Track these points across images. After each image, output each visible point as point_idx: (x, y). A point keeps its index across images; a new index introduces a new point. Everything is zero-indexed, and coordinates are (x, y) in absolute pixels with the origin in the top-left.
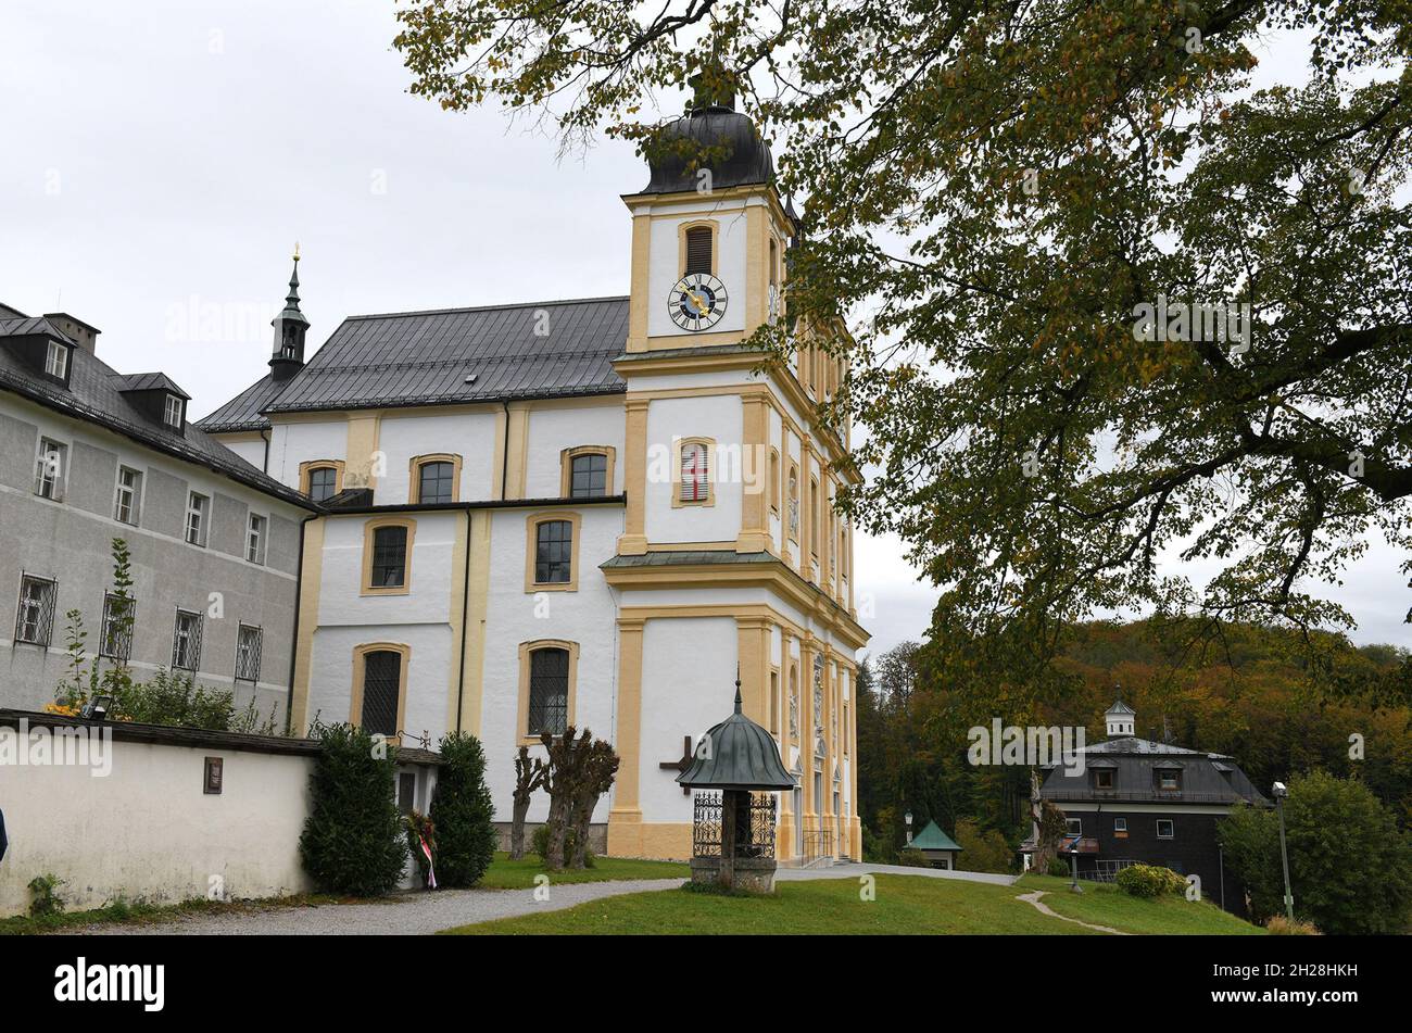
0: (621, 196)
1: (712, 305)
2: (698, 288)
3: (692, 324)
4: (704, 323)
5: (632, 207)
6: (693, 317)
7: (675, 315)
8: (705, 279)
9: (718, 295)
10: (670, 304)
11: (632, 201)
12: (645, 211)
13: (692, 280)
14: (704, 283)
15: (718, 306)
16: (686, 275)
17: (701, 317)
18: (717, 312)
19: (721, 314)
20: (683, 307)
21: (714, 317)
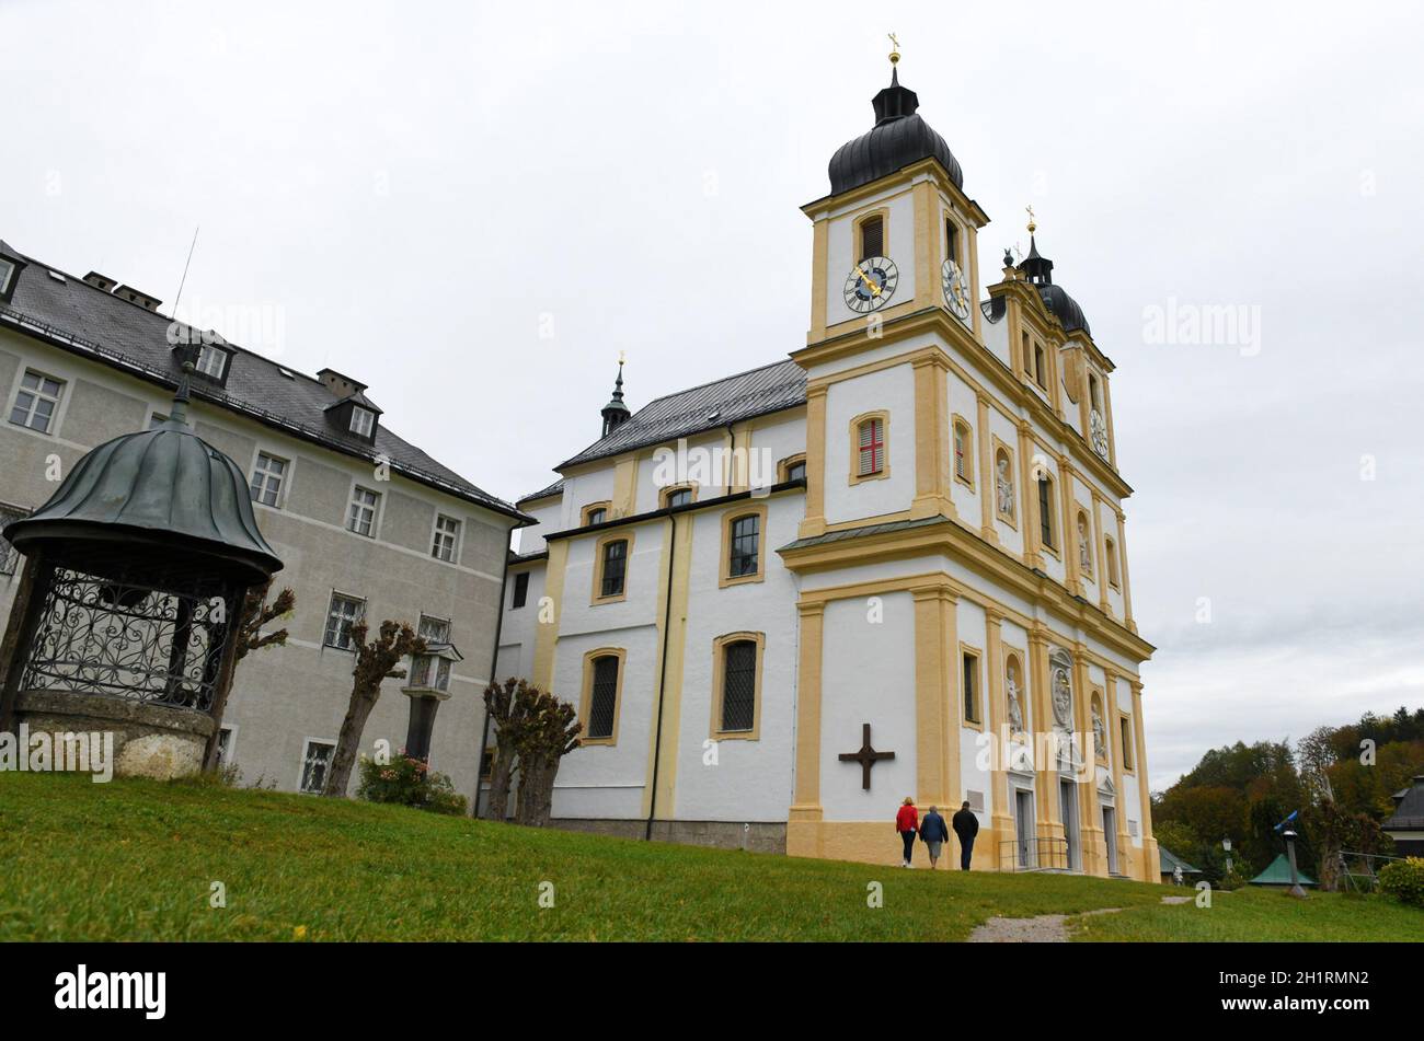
0: (801, 208)
1: (884, 284)
2: (871, 271)
3: (866, 306)
4: (877, 303)
5: (811, 215)
6: (867, 299)
7: (850, 302)
8: (877, 261)
9: (888, 274)
10: (846, 293)
11: (811, 210)
12: (824, 215)
13: (865, 265)
14: (876, 265)
15: (891, 283)
16: (860, 262)
17: (874, 297)
18: (889, 289)
19: (892, 290)
20: (857, 293)
21: (886, 294)
